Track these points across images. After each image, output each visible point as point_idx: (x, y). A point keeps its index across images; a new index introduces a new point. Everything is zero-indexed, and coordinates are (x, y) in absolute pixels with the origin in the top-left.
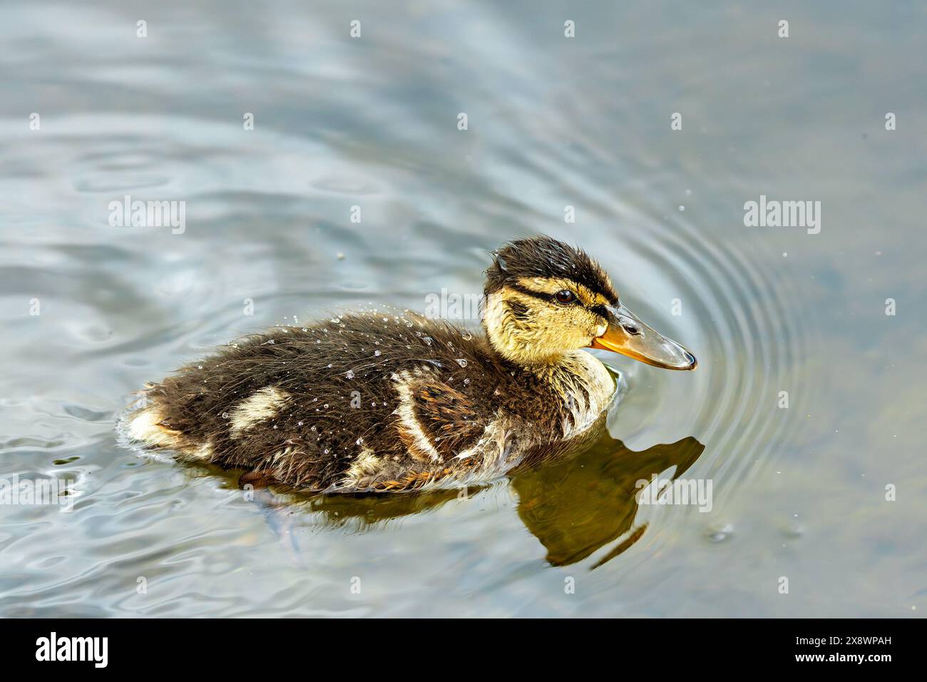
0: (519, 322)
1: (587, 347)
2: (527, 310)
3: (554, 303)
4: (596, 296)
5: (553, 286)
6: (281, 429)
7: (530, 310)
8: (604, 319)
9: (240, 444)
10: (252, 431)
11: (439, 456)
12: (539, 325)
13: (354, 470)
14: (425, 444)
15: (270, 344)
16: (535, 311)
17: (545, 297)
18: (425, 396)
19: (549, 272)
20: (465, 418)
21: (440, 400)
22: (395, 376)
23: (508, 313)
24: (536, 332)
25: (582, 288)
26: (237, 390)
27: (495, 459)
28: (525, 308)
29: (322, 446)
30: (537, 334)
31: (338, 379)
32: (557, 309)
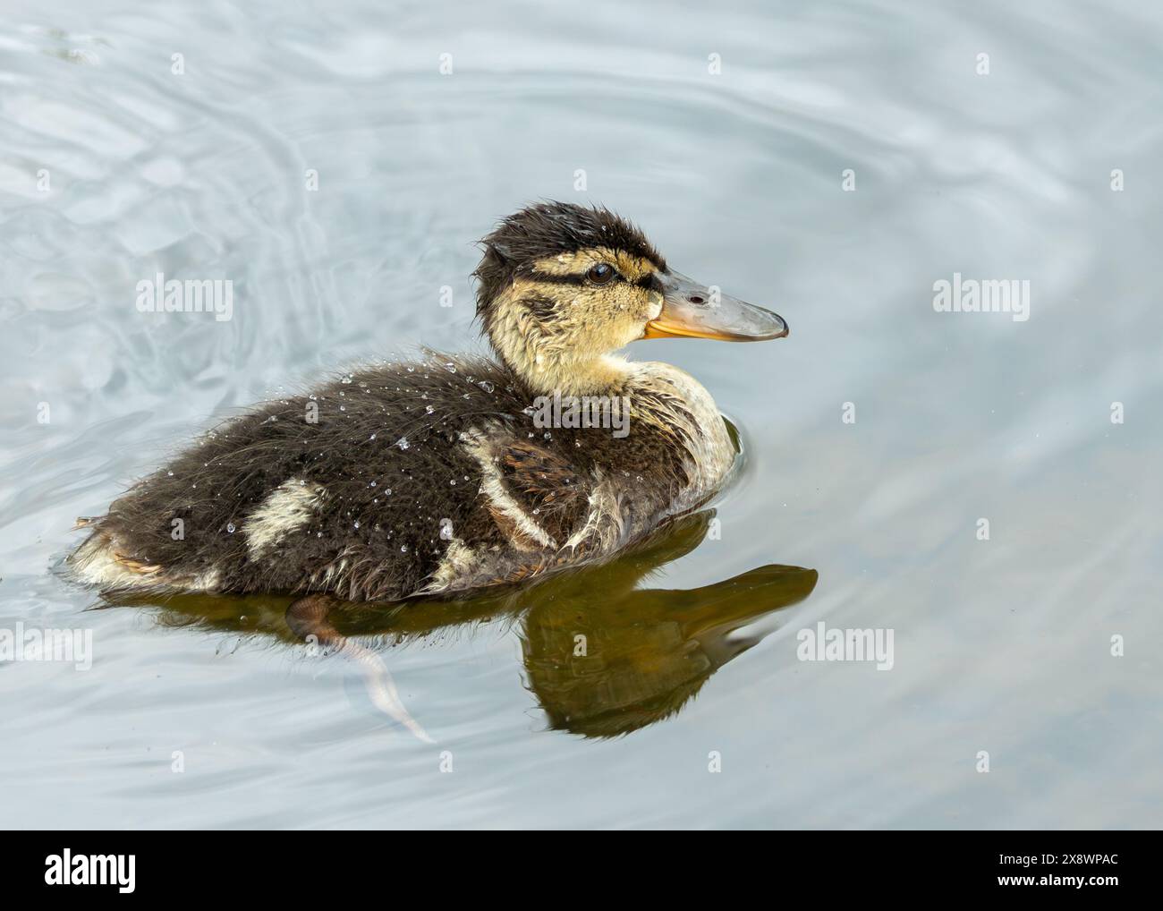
0: (546, 325)
1: (639, 339)
2: (554, 304)
3: (588, 286)
4: (641, 263)
5: (582, 262)
6: (328, 535)
7: (557, 304)
8: (656, 293)
9: (268, 566)
10: (282, 546)
11: (550, 540)
12: (574, 320)
13: (444, 572)
14: (529, 527)
15: (273, 423)
16: (566, 302)
17: (575, 280)
18: (511, 461)
19: (573, 244)
20: (568, 481)
21: (532, 463)
22: (463, 436)
23: (526, 317)
24: (571, 333)
25: (623, 255)
26: (239, 491)
27: (616, 537)
28: (550, 302)
29: (395, 545)
30: (573, 336)
31: (391, 453)
32: (594, 293)
